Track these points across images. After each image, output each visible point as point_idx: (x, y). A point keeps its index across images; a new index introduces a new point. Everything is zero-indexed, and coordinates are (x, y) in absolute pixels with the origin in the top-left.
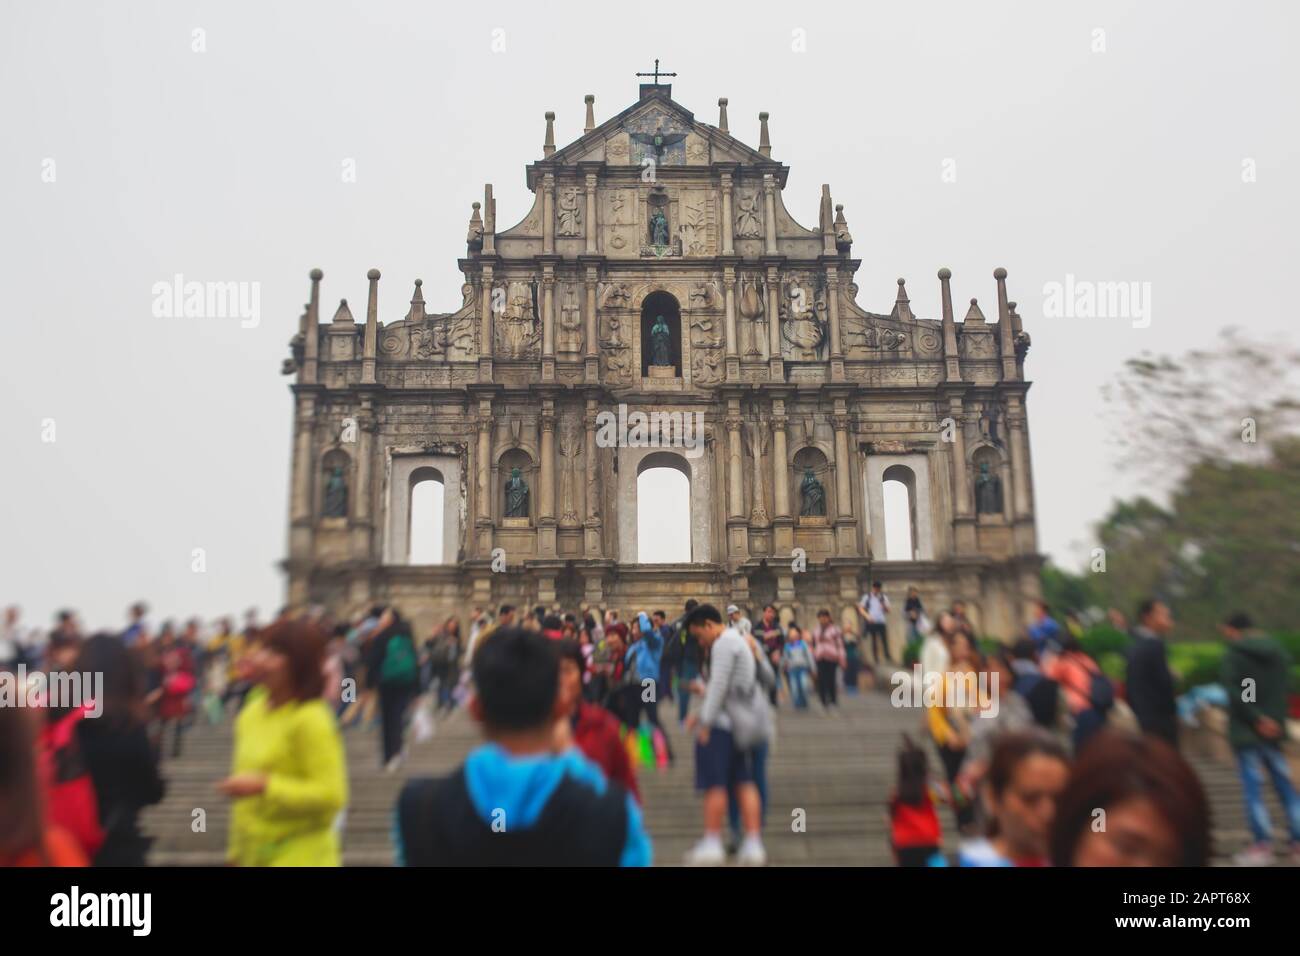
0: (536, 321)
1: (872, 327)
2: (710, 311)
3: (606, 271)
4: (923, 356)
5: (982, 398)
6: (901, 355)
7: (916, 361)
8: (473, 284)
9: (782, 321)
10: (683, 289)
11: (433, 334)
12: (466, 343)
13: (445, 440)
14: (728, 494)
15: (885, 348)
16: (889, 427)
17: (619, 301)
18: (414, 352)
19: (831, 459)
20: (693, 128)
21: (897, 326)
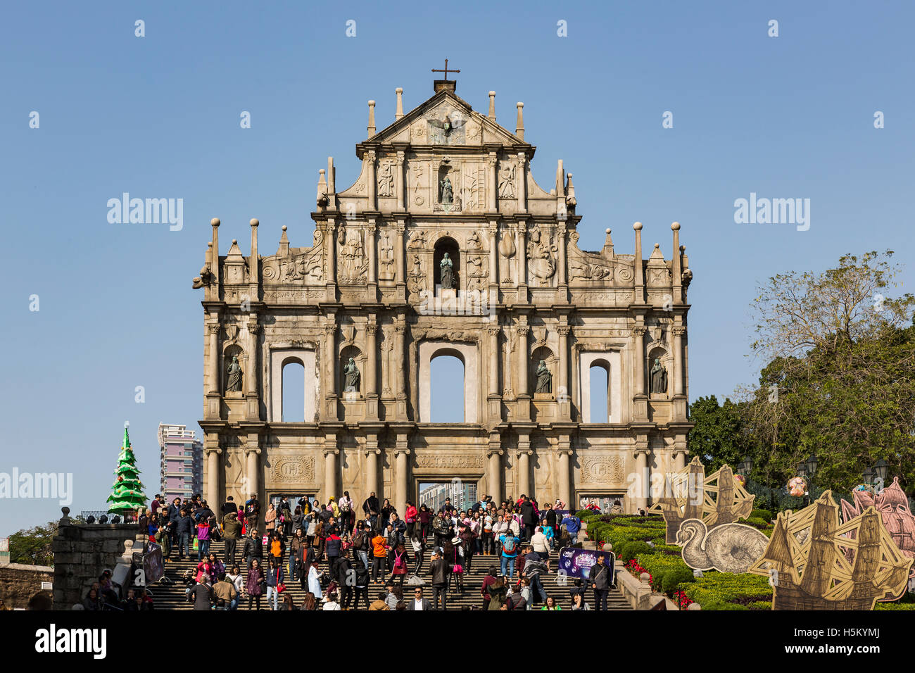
0: (364, 256)
1: (588, 263)
2: (480, 251)
3: (411, 222)
4: (621, 284)
5: (658, 314)
6: (606, 284)
7: (616, 288)
8: (322, 230)
9: (527, 259)
10: (462, 234)
11: (295, 265)
12: (318, 271)
13: (305, 339)
14: (488, 377)
15: (596, 278)
16: (597, 334)
17: (418, 244)
18: (283, 278)
19: (557, 356)
20: (470, 116)
21: (604, 263)
